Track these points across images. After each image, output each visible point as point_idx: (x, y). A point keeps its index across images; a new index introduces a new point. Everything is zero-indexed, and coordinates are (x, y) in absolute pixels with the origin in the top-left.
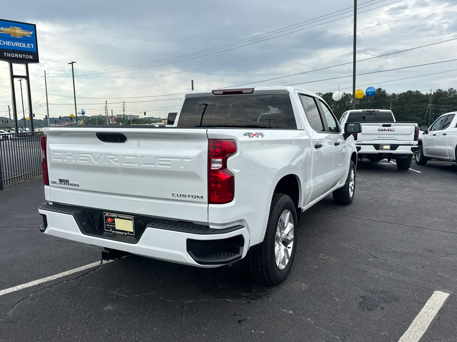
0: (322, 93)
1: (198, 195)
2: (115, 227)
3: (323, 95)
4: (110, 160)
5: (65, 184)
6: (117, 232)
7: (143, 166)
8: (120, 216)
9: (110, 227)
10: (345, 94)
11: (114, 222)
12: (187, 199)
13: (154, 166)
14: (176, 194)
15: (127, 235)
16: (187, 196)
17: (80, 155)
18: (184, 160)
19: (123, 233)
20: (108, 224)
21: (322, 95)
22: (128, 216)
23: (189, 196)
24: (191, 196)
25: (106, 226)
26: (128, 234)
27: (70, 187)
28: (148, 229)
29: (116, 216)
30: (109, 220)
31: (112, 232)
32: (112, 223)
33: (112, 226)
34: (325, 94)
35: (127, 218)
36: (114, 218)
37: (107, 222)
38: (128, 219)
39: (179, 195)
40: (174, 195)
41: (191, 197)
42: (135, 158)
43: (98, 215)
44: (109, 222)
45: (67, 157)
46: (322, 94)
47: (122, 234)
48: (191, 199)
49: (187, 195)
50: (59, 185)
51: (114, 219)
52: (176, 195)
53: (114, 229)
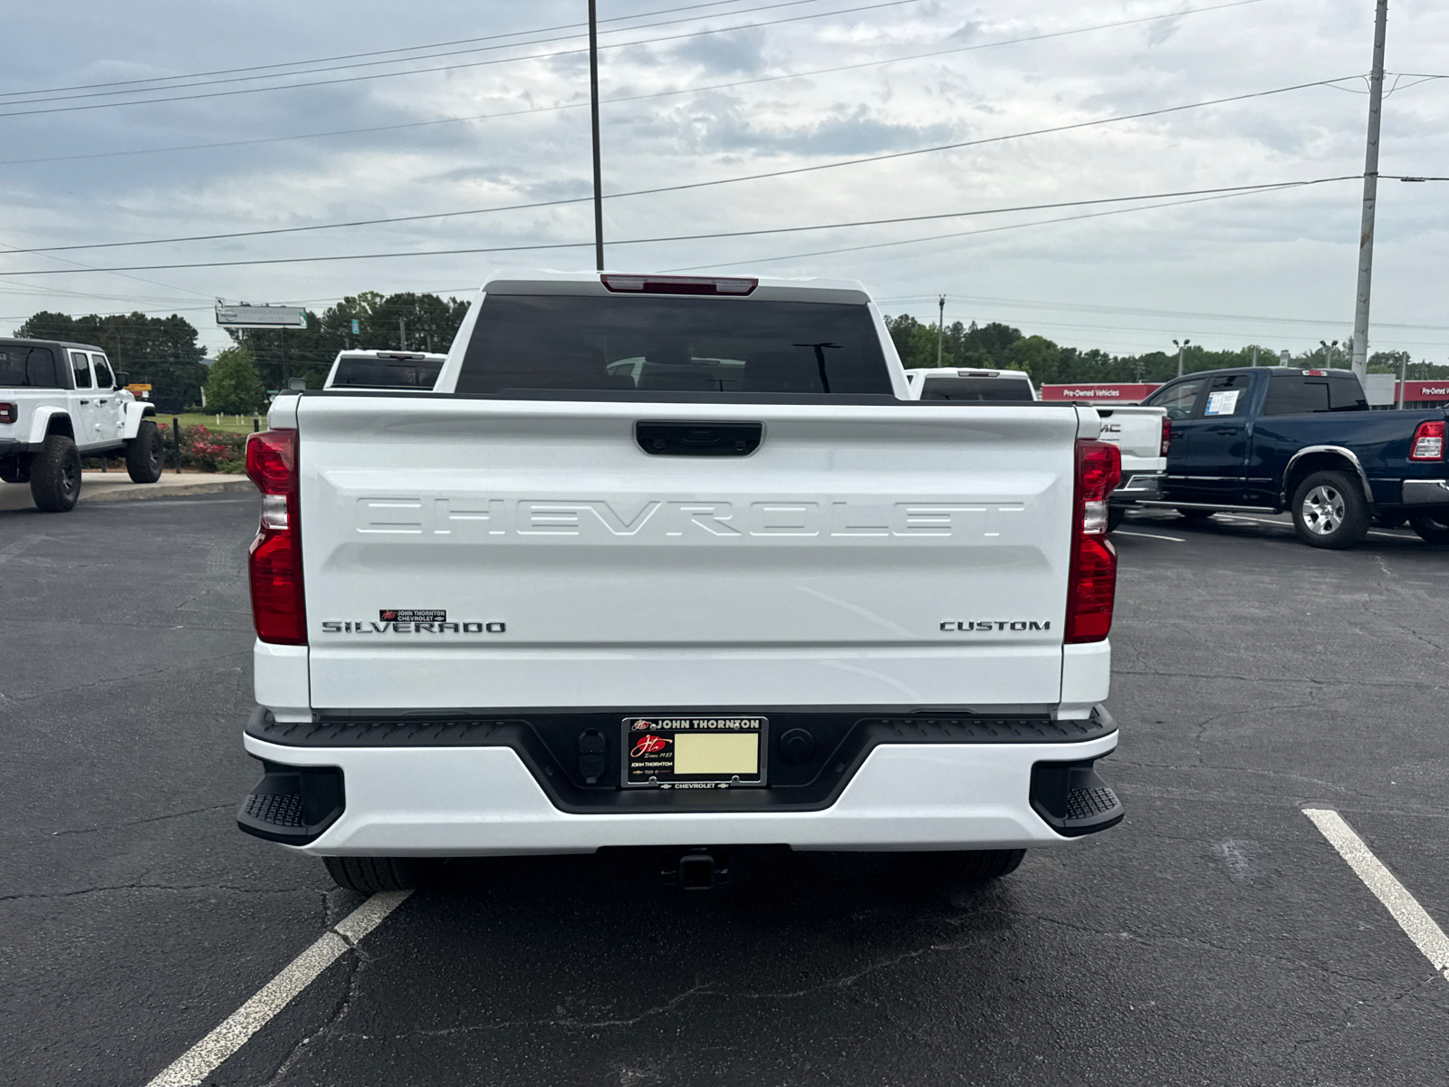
0: (380, 293)
1: (1033, 621)
2: (672, 768)
3: (384, 300)
4: (693, 521)
5: (418, 630)
6: (680, 785)
7: (840, 536)
8: (703, 725)
9: (650, 768)
10: (454, 300)
11: (671, 748)
12: (995, 634)
13: (887, 535)
14: (953, 623)
15: (730, 787)
16: (996, 627)
17: (533, 507)
18: (1001, 509)
19: (711, 784)
20: (641, 759)
21: (381, 299)
22: (742, 720)
23: (1001, 626)
24: (1009, 625)
25: (632, 769)
26: (735, 784)
27: (449, 636)
28: (882, 749)
29: (687, 725)
30: (648, 743)
31: (659, 787)
32: (658, 752)
33: (656, 764)
34: (392, 298)
35: (737, 725)
36: (671, 733)
37: (639, 750)
38: (741, 731)
39: (966, 626)
40: (947, 627)
41: (1007, 627)
42: (806, 511)
43: (600, 734)
44: (645, 752)
45: (452, 518)
46: (382, 297)
47: (709, 786)
48: (1007, 634)
49: (992, 624)
50: (375, 637)
51: (673, 739)
52: (956, 626)
53: (668, 774)
